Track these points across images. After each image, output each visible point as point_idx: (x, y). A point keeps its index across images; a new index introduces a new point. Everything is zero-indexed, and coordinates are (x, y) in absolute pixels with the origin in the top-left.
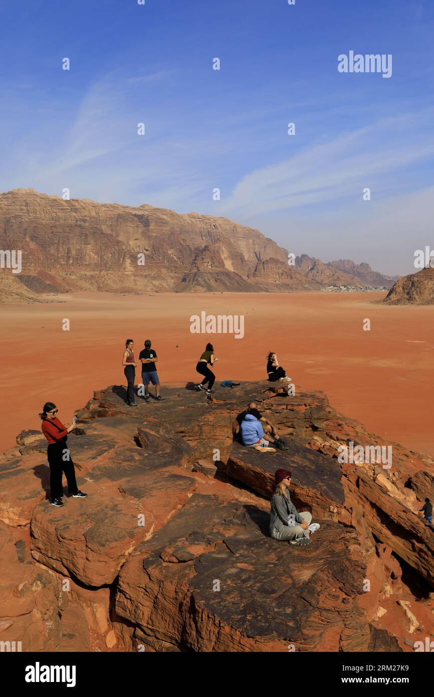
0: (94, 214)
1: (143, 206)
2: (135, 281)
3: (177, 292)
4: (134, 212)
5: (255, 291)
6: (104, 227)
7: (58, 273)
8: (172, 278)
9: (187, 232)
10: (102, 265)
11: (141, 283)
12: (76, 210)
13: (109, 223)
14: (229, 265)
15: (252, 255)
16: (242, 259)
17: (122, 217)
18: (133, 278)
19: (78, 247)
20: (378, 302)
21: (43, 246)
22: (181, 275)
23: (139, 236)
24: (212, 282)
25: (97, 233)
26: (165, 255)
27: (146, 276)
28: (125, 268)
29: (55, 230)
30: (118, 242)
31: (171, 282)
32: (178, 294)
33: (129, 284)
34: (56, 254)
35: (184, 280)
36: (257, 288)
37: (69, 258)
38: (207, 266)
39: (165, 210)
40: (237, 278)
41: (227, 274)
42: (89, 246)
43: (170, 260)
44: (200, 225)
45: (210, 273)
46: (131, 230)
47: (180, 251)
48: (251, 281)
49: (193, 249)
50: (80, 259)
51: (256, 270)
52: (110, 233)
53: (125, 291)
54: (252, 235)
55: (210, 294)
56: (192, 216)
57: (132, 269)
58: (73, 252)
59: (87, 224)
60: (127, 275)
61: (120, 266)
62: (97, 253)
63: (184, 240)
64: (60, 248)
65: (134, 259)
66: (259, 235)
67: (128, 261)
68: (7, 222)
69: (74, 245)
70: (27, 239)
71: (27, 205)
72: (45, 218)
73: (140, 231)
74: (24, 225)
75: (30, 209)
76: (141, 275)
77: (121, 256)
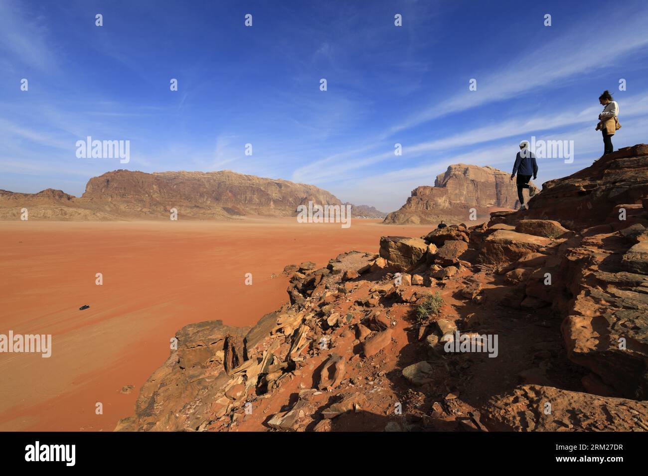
0: (258, 182)
1: (279, 179)
2: (274, 211)
3: (293, 216)
4: (275, 182)
6: (262, 188)
7: (240, 207)
8: (291, 210)
9: (298, 191)
10: (260, 204)
11: (277, 212)
12: (250, 180)
13: (264, 186)
15: (326, 202)
16: (321, 204)
17: (270, 183)
20: (380, 223)
21: (235, 195)
22: (294, 209)
23: (277, 192)
25: (259, 190)
26: (288, 201)
27: (279, 209)
28: (270, 206)
29: (240, 188)
30: (268, 194)
31: (290, 212)
33: (272, 212)
34: (240, 199)
35: (296, 211)
37: (246, 200)
39: (289, 181)
42: (255, 196)
43: (291, 203)
44: (303, 188)
46: (274, 189)
47: (295, 199)
49: (300, 198)
50: (251, 201)
52: (265, 190)
53: (270, 216)
56: (300, 184)
57: (273, 206)
58: (248, 198)
59: (255, 186)
60: (272, 209)
61: (268, 204)
62: (258, 199)
63: (297, 195)
64: (242, 196)
65: (275, 201)
66: (328, 193)
67: (272, 203)
68: (219, 184)
69: (249, 195)
70: (228, 192)
71: (228, 177)
72: (236, 183)
73: (278, 190)
74: (227, 186)
75: (230, 179)
76: (277, 209)
77: (269, 199)
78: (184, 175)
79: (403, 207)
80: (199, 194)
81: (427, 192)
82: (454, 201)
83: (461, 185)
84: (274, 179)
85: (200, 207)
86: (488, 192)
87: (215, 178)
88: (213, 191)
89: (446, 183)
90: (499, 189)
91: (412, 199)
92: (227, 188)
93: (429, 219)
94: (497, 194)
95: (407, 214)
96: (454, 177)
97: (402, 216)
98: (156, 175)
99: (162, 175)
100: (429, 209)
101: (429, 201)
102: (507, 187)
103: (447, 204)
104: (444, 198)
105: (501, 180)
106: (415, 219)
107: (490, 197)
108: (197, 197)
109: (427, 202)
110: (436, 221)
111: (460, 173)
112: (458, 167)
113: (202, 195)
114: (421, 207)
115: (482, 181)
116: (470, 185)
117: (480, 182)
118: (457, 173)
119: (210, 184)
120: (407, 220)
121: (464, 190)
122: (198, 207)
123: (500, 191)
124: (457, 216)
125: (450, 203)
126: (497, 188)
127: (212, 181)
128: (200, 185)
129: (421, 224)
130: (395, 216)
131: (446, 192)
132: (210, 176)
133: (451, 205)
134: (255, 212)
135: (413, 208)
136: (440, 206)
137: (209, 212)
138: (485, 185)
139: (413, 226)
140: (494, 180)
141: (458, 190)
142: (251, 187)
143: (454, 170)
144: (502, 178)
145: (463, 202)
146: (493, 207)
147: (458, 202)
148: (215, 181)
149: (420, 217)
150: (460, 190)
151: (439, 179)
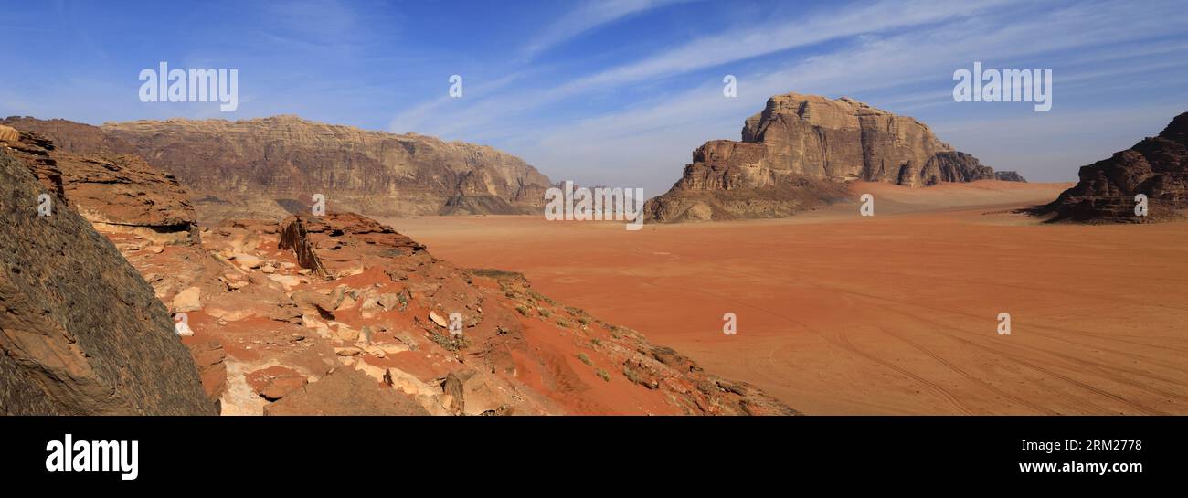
0: (358, 139)
1: (409, 134)
2: (399, 204)
3: (441, 215)
4: (399, 139)
5: (517, 214)
6: (369, 153)
8: (437, 202)
9: (452, 159)
10: (367, 189)
11: (406, 207)
12: (340, 136)
13: (374, 149)
14: (492, 190)
15: (515, 181)
16: (505, 185)
17: (386, 144)
18: (398, 202)
19: (342, 172)
21: (306, 170)
22: (445, 199)
23: (404, 162)
24: (476, 206)
25: (361, 158)
26: (430, 180)
27: (410, 200)
28: (389, 193)
29: (318, 155)
30: (383, 167)
31: (436, 206)
32: (443, 217)
33: (394, 207)
34: (319, 178)
35: (448, 204)
36: (519, 211)
37: (332, 182)
38: (470, 190)
39: (431, 138)
40: (500, 201)
41: (491, 198)
42: (353, 171)
43: (436, 185)
44: (465, 153)
45: (474, 197)
46: (396, 155)
47: (445, 176)
48: (514, 204)
49: (458, 174)
50: (343, 183)
51: (518, 195)
52: (375, 158)
53: (389, 214)
54: (515, 162)
55: (474, 216)
56: (457, 144)
57: (397, 193)
58: (337, 177)
59: (352, 150)
60: (393, 200)
61: (385, 190)
62: (360, 178)
63: (449, 166)
64: (324, 173)
65: (399, 183)
66: (521, 163)
67: (393, 186)
68: (268, 147)
69: (339, 170)
70: (289, 164)
71: (289, 130)
72: (308, 144)
73: (405, 156)
74: (287, 151)
75: (293, 134)
76: (406, 199)
77: (386, 180)
78: (181, 127)
79: (677, 185)
80: (218, 171)
81: (726, 153)
82: (781, 172)
83: (793, 137)
84: (398, 133)
85: (221, 199)
86: (847, 149)
87: (256, 133)
88: (254, 162)
89: (763, 133)
90: (868, 144)
91: (694, 168)
92: (288, 154)
93: (729, 209)
94: (864, 154)
95: (684, 200)
96: (780, 121)
97: (675, 205)
98: (112, 128)
99: (127, 129)
100: (729, 188)
101: (729, 172)
102: (883, 139)
103: (766, 178)
104: (759, 165)
105: (871, 126)
106: (702, 210)
107: (850, 161)
108: (214, 177)
109: (725, 173)
110: (745, 213)
111: (791, 112)
112: (786, 100)
113: (226, 173)
114: (713, 184)
115: (835, 128)
116: (812, 137)
117: (831, 130)
118: (785, 111)
119: (245, 147)
120: (686, 213)
121: (799, 147)
122: (214, 199)
123: (869, 149)
124: (787, 201)
125: (773, 175)
126: (863, 141)
127: (250, 140)
128: (221, 150)
129: (714, 221)
130: (660, 205)
131: (764, 153)
132: (245, 130)
133: (774, 179)
134: (355, 207)
135: (697, 187)
136: (752, 180)
137: (242, 210)
138: (841, 136)
139: (697, 224)
140: (859, 126)
141: (787, 148)
142: (344, 151)
143: (779, 107)
144: (874, 122)
145: (798, 172)
146: (856, 181)
147: (789, 172)
148: (256, 139)
149: (711, 205)
150: (791, 148)
151: (750, 127)
